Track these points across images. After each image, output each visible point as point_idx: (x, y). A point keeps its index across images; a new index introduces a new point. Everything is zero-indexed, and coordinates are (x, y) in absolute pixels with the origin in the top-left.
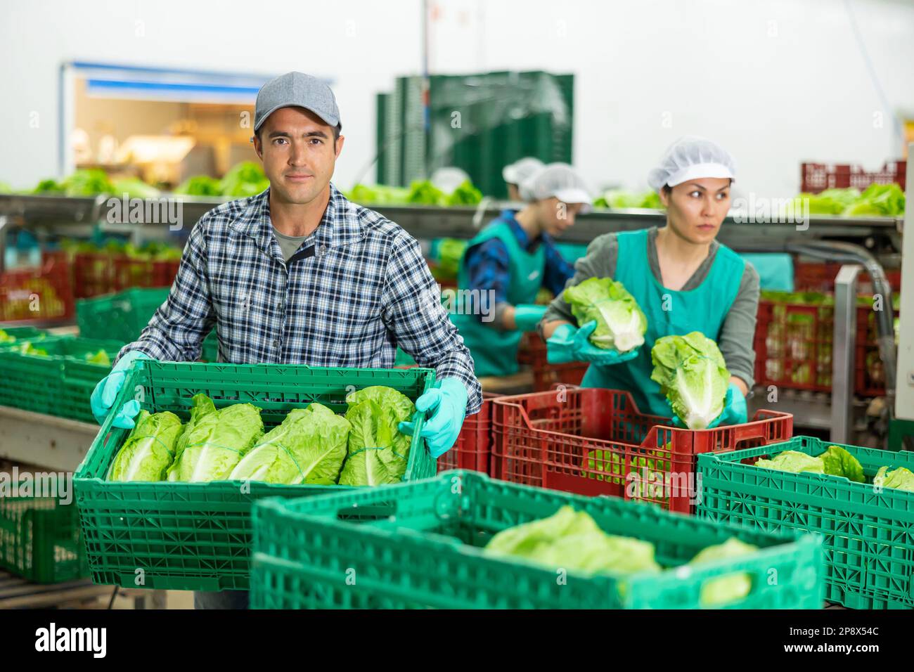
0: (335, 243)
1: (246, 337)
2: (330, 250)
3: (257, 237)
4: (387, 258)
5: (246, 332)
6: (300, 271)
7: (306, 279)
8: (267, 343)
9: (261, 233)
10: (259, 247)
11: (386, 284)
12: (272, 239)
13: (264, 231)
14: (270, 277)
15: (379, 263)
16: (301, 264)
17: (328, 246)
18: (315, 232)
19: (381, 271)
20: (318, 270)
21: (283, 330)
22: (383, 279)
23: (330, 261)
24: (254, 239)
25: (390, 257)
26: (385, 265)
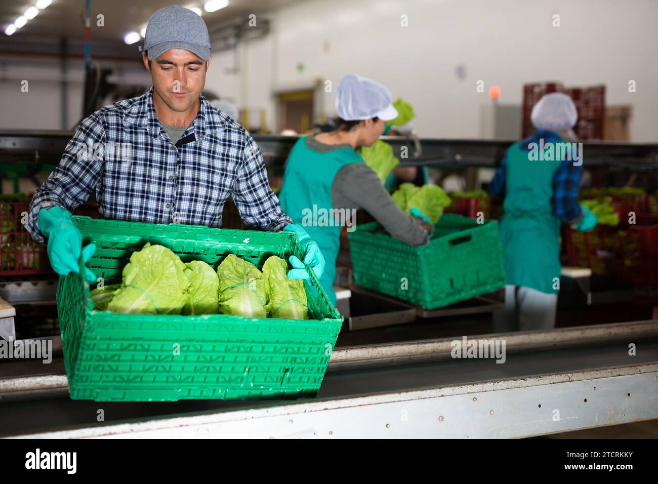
0: (208, 132)
1: (145, 203)
2: (205, 137)
3: (148, 128)
4: (244, 144)
5: (145, 199)
6: (185, 152)
7: (189, 158)
8: (162, 207)
9: (151, 125)
10: (151, 135)
11: (244, 162)
12: (161, 129)
13: (154, 123)
14: (162, 157)
15: (239, 148)
16: (185, 147)
17: (204, 133)
18: (193, 124)
19: (240, 153)
20: (197, 151)
21: (175, 195)
22: (241, 159)
23: (206, 145)
24: (146, 129)
25: (246, 143)
26: (243, 149)
